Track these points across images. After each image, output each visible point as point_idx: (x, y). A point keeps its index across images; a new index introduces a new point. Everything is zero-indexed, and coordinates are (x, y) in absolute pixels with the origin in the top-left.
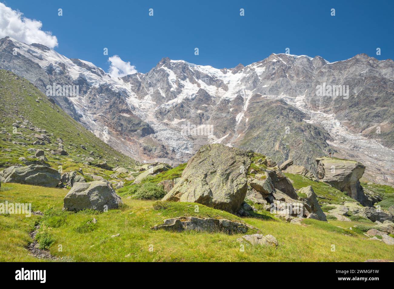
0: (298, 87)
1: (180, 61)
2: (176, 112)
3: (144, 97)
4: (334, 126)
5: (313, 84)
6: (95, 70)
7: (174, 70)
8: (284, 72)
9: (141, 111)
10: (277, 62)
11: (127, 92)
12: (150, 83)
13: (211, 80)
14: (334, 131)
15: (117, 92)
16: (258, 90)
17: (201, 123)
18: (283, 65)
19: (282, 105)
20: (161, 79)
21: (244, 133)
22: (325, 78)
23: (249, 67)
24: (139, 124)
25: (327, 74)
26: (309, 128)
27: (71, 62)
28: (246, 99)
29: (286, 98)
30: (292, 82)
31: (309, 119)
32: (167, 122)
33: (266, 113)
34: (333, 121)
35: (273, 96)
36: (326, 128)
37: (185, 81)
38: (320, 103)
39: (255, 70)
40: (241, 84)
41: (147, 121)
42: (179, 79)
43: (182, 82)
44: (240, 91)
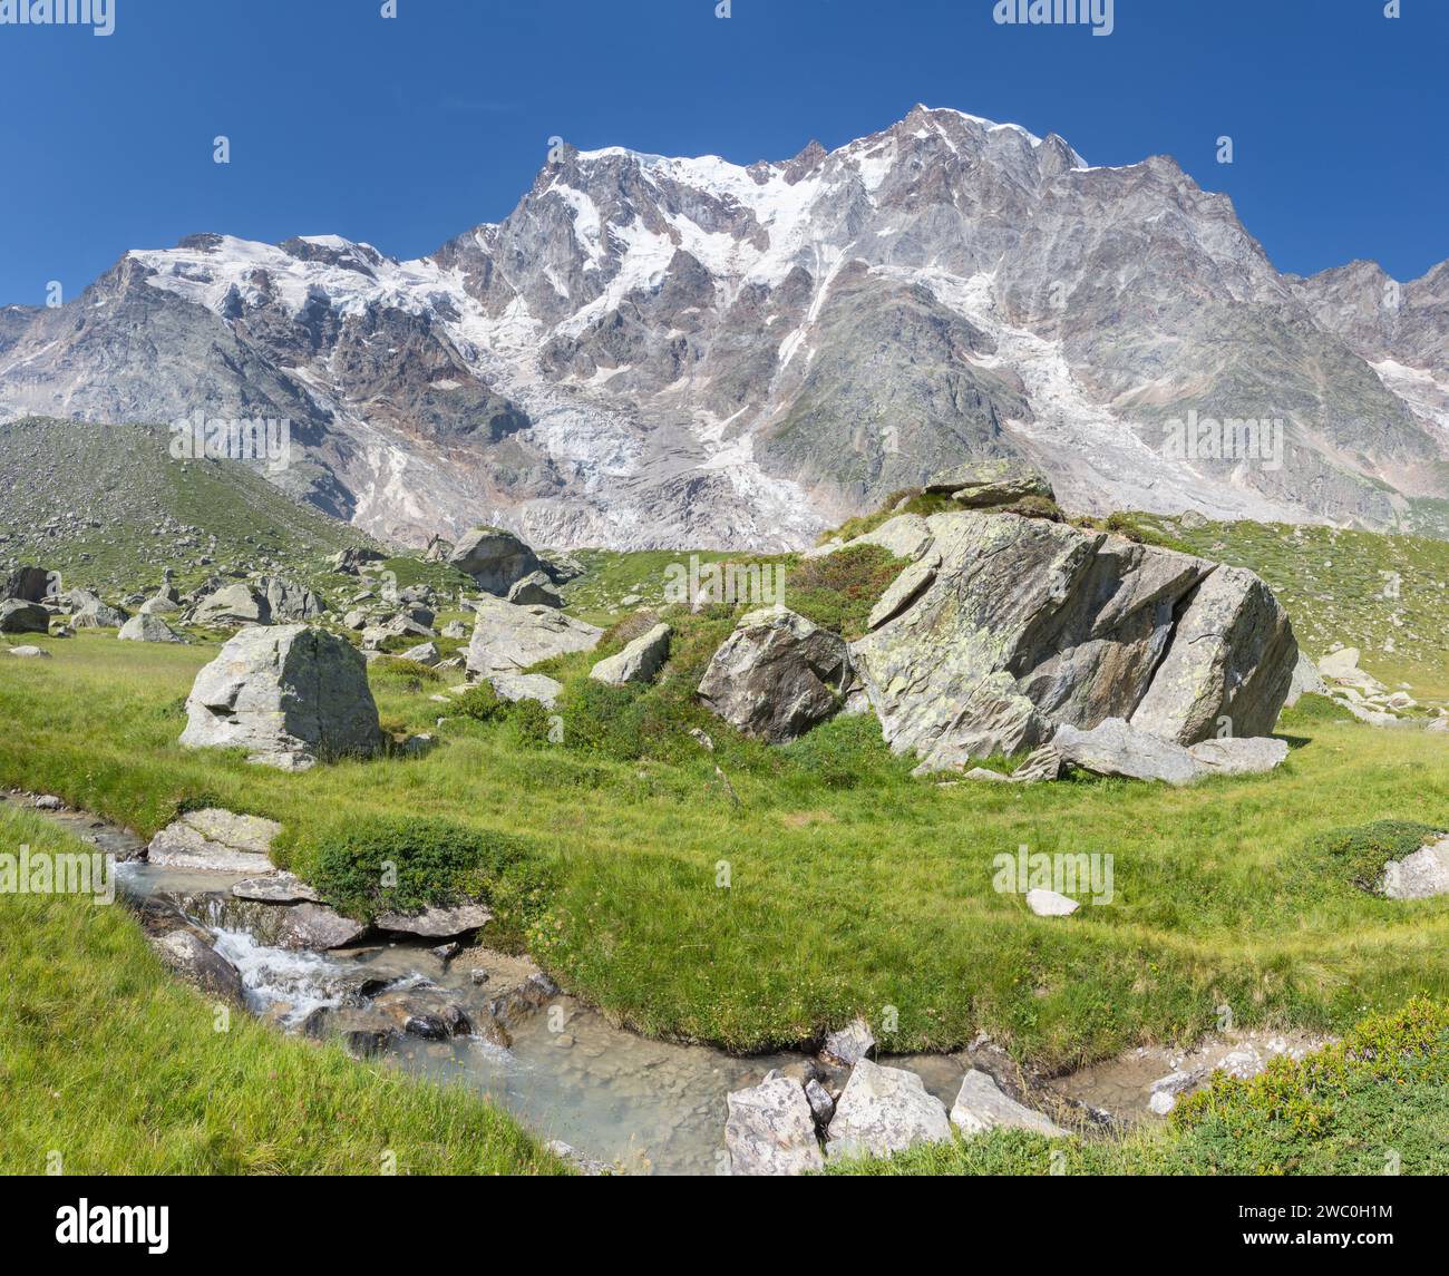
0: (983, 239)
1: (608, 151)
2: (601, 345)
3: (503, 306)
4: (1051, 377)
5: (1023, 236)
6: (349, 258)
7: (591, 191)
8: (947, 184)
9: (497, 360)
10: (928, 139)
11: (452, 301)
12: (519, 253)
13: (721, 213)
14: (1047, 393)
15: (418, 313)
16: (861, 249)
17: (675, 377)
18: (943, 155)
20: (550, 234)
22: (1059, 220)
23: (842, 157)
24: (483, 405)
25: (1065, 207)
28: (822, 279)
29: (937, 278)
30: (968, 221)
31: (992, 355)
32: (574, 384)
34: (1054, 362)
35: (903, 272)
36: (1029, 381)
37: (629, 228)
38: (1032, 303)
39: (861, 170)
40: (812, 222)
41: (508, 390)
42: (610, 224)
43: (620, 233)
44: (806, 252)
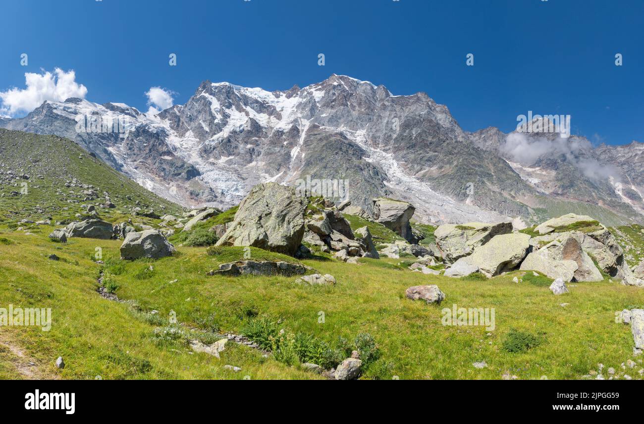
0: (360, 119)
1: (223, 83)
2: (223, 148)
3: (185, 133)
4: (392, 166)
5: (375, 118)
6: (128, 112)
7: (216, 96)
8: (346, 100)
9: (184, 151)
10: (338, 85)
11: (166, 130)
12: (190, 116)
13: (262, 107)
14: (391, 172)
15: (155, 132)
16: (316, 120)
17: (252, 161)
18: (344, 90)
19: (341, 139)
20: (202, 109)
21: (300, 171)
22: (388, 113)
23: (306, 90)
24: (183, 165)
26: (368, 168)
27: (104, 108)
28: (303, 130)
29: (346, 131)
30: (354, 112)
31: (369, 158)
32: (213, 161)
33: (325, 148)
34: (392, 161)
35: (332, 128)
36: (384, 168)
37: (231, 110)
38: (381, 141)
39: (313, 94)
40: (297, 111)
41: (191, 162)
42: (224, 108)
43: (227, 111)
44: (296, 121)
